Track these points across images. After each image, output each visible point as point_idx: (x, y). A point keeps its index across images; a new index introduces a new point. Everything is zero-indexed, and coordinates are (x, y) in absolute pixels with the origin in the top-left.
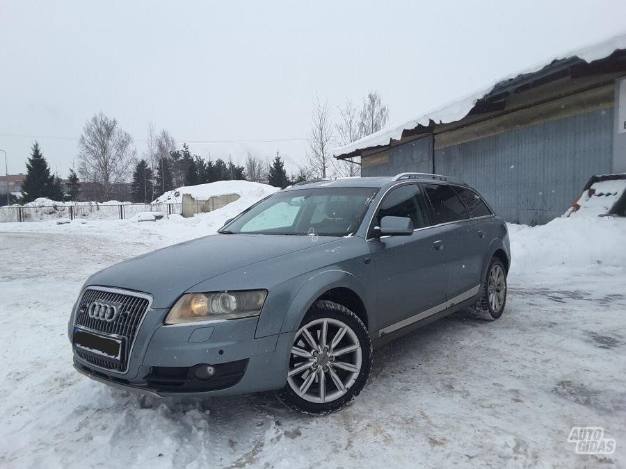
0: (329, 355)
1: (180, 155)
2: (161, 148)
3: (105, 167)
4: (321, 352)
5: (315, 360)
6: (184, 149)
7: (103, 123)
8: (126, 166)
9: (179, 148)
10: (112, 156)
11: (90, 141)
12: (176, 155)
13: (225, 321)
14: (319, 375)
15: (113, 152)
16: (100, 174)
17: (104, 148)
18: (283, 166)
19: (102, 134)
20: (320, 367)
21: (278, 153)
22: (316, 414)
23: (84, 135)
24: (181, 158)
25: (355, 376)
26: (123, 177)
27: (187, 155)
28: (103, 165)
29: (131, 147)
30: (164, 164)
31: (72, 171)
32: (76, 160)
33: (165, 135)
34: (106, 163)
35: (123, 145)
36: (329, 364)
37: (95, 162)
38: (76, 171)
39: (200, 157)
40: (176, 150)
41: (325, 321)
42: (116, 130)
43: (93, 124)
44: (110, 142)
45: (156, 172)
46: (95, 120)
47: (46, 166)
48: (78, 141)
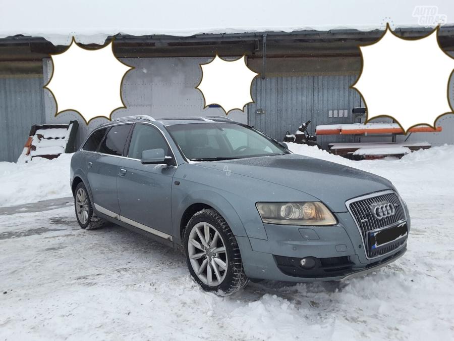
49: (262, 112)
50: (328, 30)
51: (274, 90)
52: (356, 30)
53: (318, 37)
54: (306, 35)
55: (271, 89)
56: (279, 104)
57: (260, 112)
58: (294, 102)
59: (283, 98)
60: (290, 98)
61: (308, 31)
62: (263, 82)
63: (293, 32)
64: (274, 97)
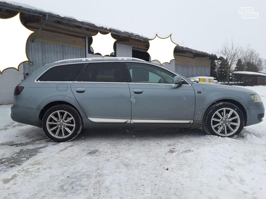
49: (33, 64)
50: (82, 21)
51: (40, 51)
52: (94, 25)
53: (75, 24)
54: (69, 21)
55: (38, 49)
56: (44, 60)
57: (32, 64)
58: (53, 59)
59: (46, 56)
60: (50, 57)
61: (71, 19)
62: (33, 44)
63: (64, 17)
64: (40, 55)
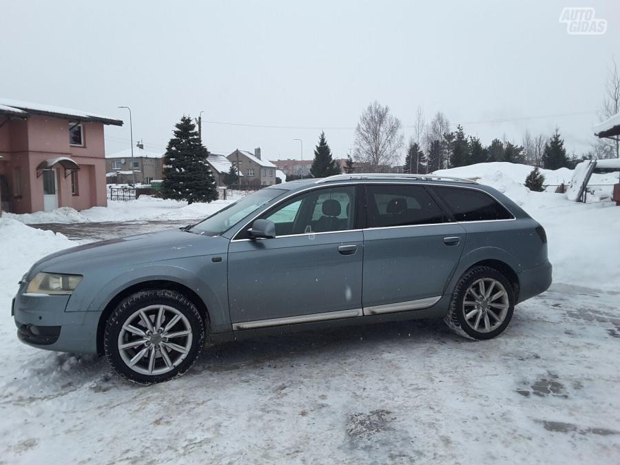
0: (162, 336)
1: (454, 137)
2: (435, 130)
3: (376, 152)
4: (155, 333)
5: (149, 339)
6: (458, 130)
7: (377, 111)
8: (394, 151)
9: (453, 129)
10: (383, 141)
11: (365, 129)
12: (449, 137)
13: (48, 295)
14: (150, 351)
15: (383, 137)
16: (371, 159)
17: (376, 134)
18: (562, 144)
19: (376, 121)
20: (153, 345)
21: (557, 130)
22: (141, 384)
23: (360, 123)
24: (454, 140)
25: (183, 357)
26: (390, 161)
27: (461, 135)
28: (374, 151)
29: (399, 132)
30: (436, 147)
31: (349, 156)
32: (353, 147)
33: (440, 118)
34: (377, 149)
35: (393, 130)
36: (161, 343)
37: (367, 147)
38: (352, 157)
39: (474, 138)
40: (450, 132)
41: (162, 308)
42: (388, 116)
43: (368, 112)
44: (382, 129)
45: (426, 156)
46: (370, 108)
47: (329, 153)
48: (355, 130)
